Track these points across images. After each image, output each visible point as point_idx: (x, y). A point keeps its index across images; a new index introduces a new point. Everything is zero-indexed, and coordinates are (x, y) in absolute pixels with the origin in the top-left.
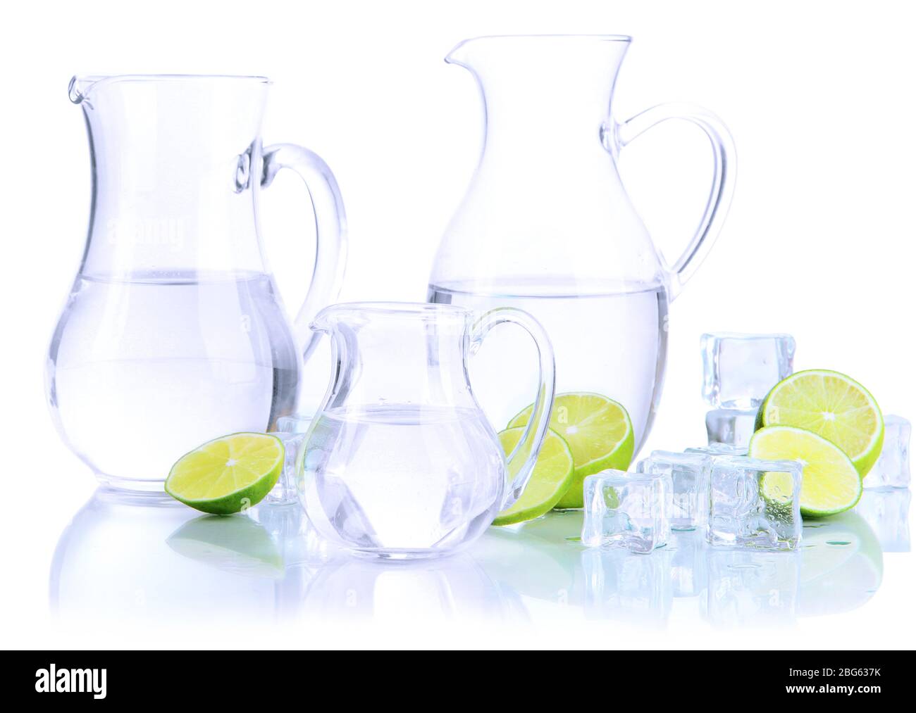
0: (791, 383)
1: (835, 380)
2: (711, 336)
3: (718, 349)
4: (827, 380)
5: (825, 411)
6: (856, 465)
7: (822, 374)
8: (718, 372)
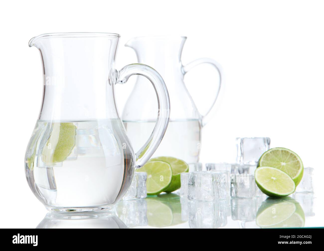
0: (269, 153)
1: (285, 151)
2: (239, 138)
3: (242, 142)
4: (282, 151)
5: (282, 162)
6: (294, 180)
7: (281, 149)
8: (242, 152)
